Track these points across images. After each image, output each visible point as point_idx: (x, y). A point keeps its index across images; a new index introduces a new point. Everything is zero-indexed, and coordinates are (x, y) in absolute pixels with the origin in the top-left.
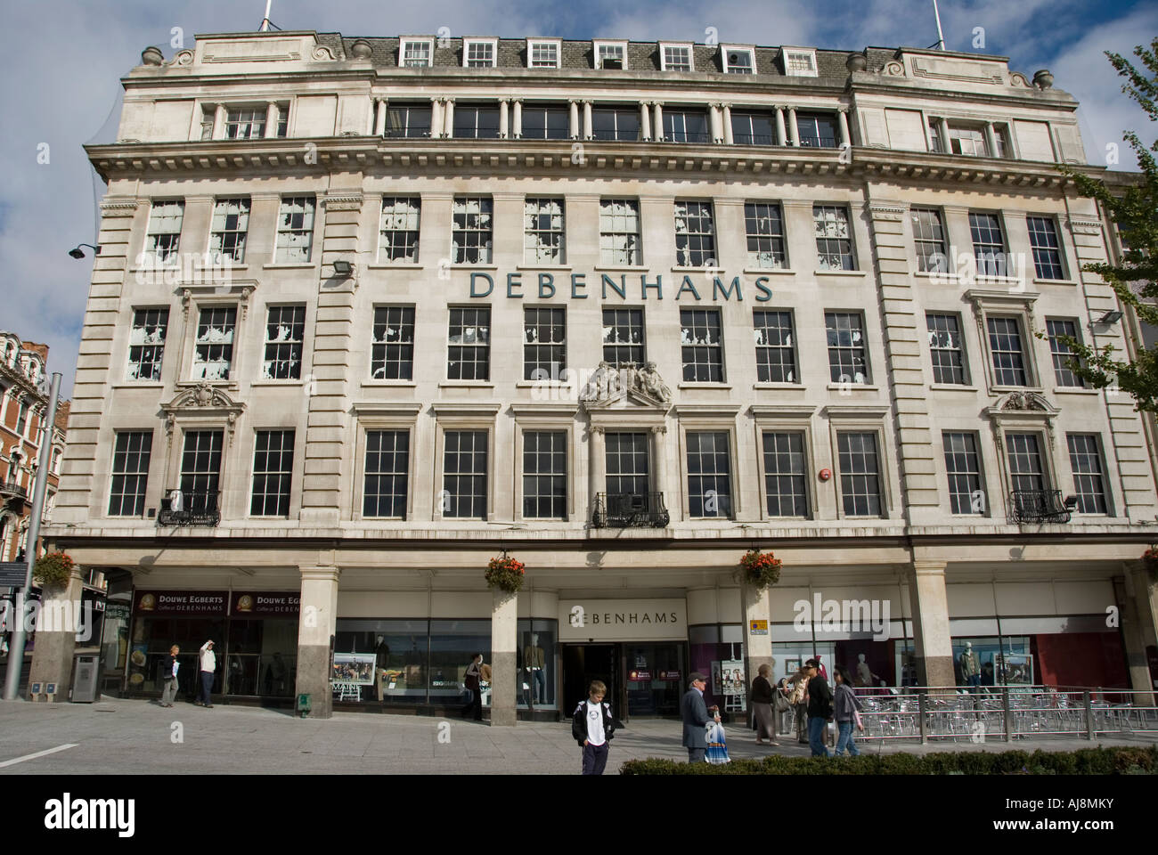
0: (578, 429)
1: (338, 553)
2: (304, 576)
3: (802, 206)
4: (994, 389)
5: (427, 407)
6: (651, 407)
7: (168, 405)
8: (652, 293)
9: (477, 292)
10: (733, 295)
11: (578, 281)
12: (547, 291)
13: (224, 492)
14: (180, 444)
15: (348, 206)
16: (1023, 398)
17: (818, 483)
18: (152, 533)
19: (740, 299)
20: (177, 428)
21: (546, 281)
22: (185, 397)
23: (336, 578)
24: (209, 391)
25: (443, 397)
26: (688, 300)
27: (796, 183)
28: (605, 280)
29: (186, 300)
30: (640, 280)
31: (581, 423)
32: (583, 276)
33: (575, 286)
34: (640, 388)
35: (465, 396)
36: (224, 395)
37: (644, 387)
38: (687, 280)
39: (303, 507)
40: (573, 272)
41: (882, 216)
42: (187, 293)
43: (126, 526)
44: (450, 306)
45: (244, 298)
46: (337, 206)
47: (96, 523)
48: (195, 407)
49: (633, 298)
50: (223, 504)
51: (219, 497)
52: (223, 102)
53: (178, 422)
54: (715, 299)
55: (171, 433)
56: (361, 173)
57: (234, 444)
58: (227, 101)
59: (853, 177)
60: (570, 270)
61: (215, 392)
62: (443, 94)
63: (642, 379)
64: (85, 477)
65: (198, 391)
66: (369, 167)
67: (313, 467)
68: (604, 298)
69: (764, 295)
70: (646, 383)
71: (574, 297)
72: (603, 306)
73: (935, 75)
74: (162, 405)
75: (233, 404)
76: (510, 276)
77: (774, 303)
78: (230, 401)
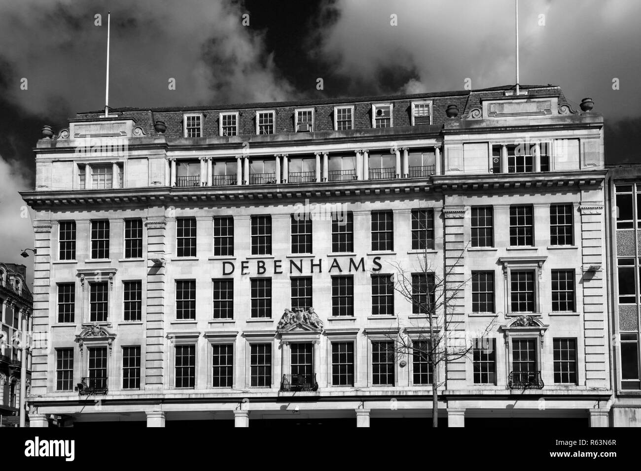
0: (276, 343)
1: (164, 405)
2: (148, 416)
3: (404, 213)
4: (508, 315)
5: (203, 334)
6: (311, 331)
7: (79, 336)
8: (316, 269)
9: (226, 272)
10: (361, 268)
11: (278, 264)
12: (262, 270)
13: (109, 378)
14: (87, 355)
15: (158, 226)
16: (525, 320)
17: (399, 367)
18: (77, 398)
19: (364, 270)
20: (85, 347)
21: (261, 264)
22: (87, 331)
23: (163, 416)
24: (98, 328)
25: (211, 328)
26: (336, 272)
27: (402, 200)
28: (292, 262)
29: (82, 280)
30: (310, 262)
31: (278, 340)
32: (280, 261)
33: (276, 266)
34: (306, 321)
35: (221, 327)
36: (105, 330)
37: (308, 321)
38: (335, 260)
39: (146, 384)
40: (275, 259)
41: (451, 216)
42: (82, 276)
43: (65, 395)
44: (213, 280)
45: (111, 278)
46: (153, 226)
47: (51, 394)
48: (92, 337)
49: (306, 272)
50: (109, 383)
51: (107, 380)
52: (88, 162)
53: (85, 344)
54: (350, 271)
55: (82, 350)
56: (163, 207)
57: (112, 354)
58: (90, 162)
59: (436, 192)
60: (273, 258)
61: (101, 329)
62: (205, 155)
63: (307, 317)
64: (43, 372)
65: (93, 329)
66: (167, 202)
67: (150, 364)
68: (291, 272)
69: (377, 267)
70: (309, 319)
71: (276, 273)
72: (290, 277)
73: (503, 115)
74: (76, 336)
75: (110, 335)
76: (243, 263)
77: (383, 271)
78: (108, 333)
